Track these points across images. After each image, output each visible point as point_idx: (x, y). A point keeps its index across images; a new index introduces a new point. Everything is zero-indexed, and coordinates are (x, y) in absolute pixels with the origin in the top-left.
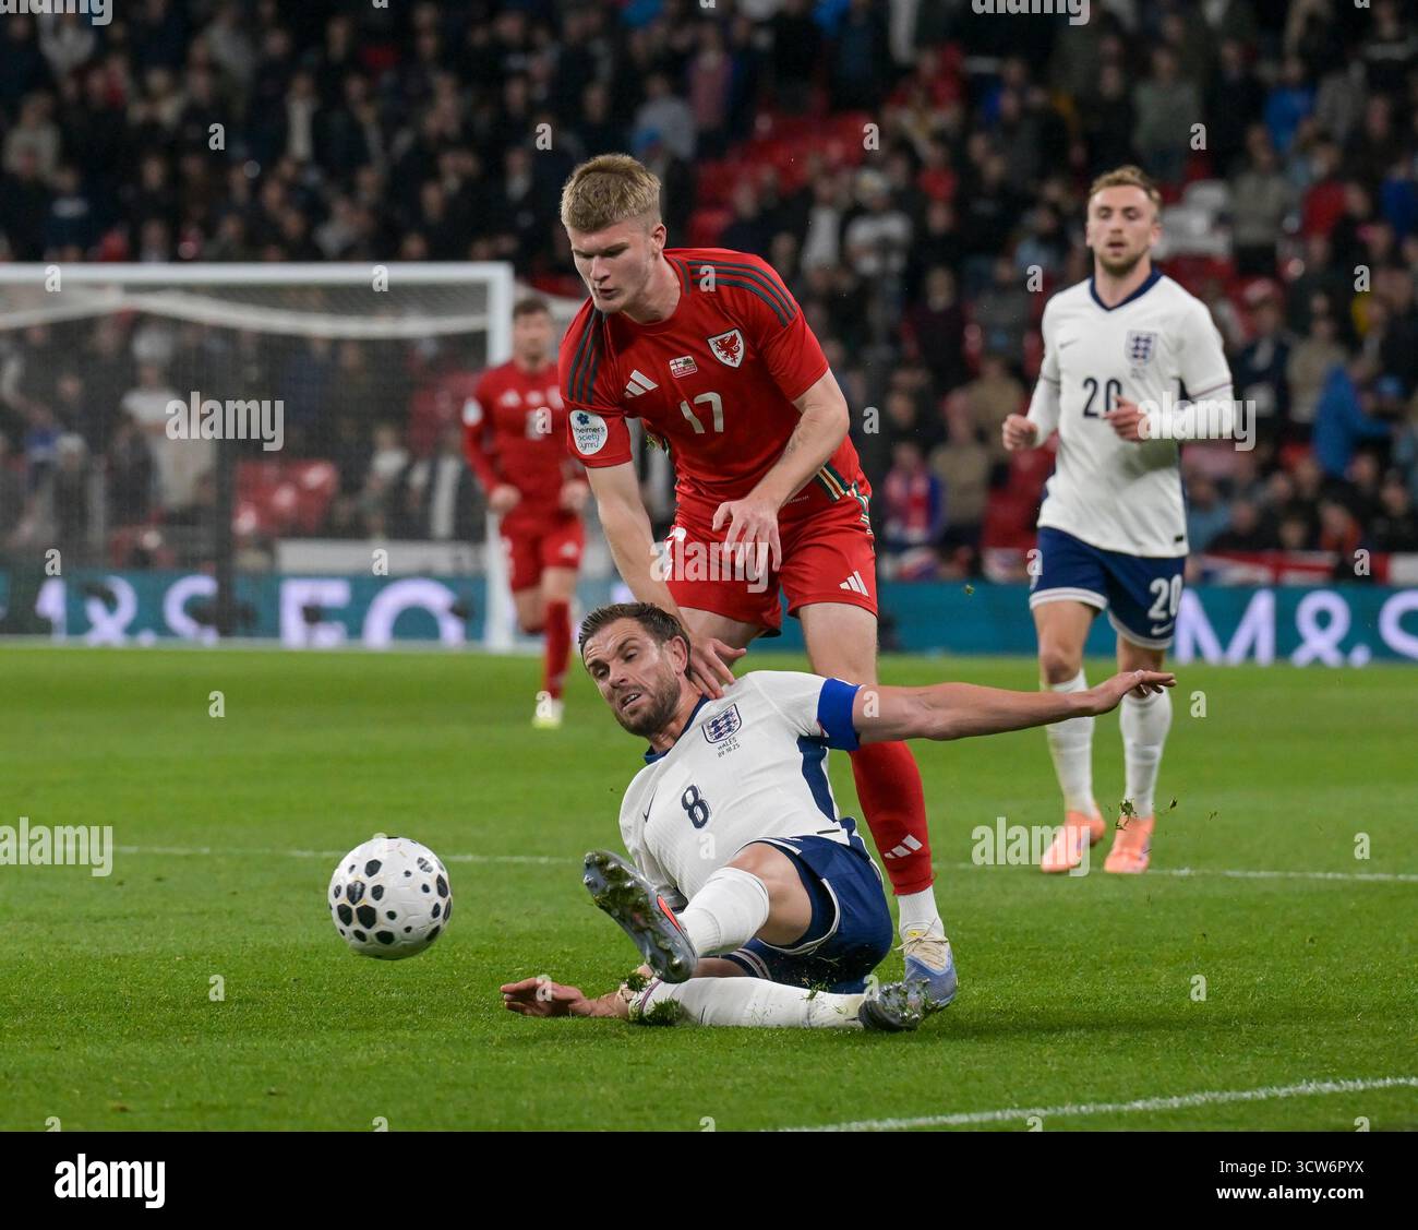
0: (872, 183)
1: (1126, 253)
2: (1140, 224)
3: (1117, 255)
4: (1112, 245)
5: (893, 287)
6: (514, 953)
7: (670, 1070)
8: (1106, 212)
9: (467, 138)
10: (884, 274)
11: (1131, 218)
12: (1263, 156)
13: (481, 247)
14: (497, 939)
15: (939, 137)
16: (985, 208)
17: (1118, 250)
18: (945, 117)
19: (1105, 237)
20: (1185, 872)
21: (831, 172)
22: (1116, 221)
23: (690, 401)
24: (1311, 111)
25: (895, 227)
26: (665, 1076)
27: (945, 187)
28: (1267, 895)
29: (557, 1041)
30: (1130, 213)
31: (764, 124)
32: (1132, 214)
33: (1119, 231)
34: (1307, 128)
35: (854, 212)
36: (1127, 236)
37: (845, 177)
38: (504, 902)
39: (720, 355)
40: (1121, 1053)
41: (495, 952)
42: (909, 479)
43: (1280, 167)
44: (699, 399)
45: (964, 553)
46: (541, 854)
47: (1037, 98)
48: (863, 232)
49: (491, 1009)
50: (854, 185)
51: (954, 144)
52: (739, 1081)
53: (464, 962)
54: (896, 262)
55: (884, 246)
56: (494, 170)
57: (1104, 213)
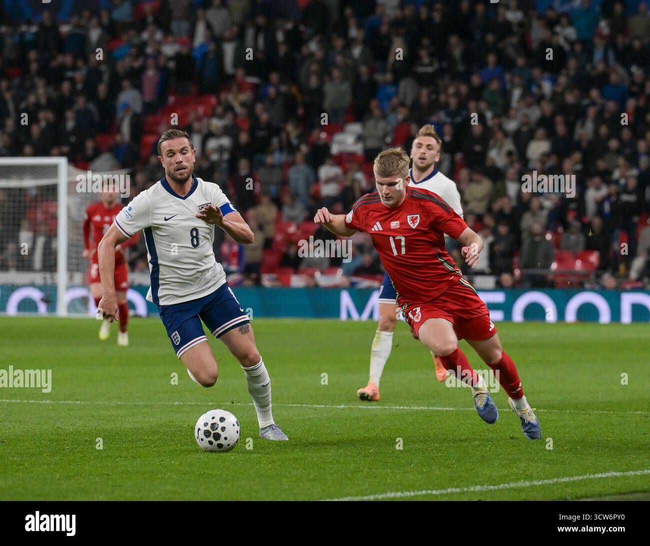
0: (216, 124)
1: (426, 162)
2: (432, 152)
3: (422, 163)
4: (421, 159)
5: (224, 166)
6: (66, 441)
7: (129, 489)
8: (420, 145)
9: (51, 105)
10: (220, 161)
11: (430, 149)
12: (377, 112)
13: (55, 151)
14: (59, 435)
15: (243, 104)
16: (261, 133)
17: (422, 161)
18: (245, 96)
19: (418, 155)
20: (342, 406)
21: (199, 119)
22: (423, 150)
23: (394, 237)
24: (396, 94)
25: (226, 141)
26: (127, 491)
27: (246, 125)
28: (376, 415)
29: (82, 477)
30: (429, 147)
31: (172, 99)
32: (430, 147)
33: (424, 154)
34: (395, 101)
35: (209, 135)
36: (427, 156)
37: (205, 121)
38: (62, 420)
39: (410, 222)
40: (314, 481)
41: (57, 440)
42: (231, 245)
43: (384, 116)
44: (397, 238)
45: (254, 276)
46: (77, 400)
47: (283, 88)
48: (212, 144)
49: (55, 464)
50: (209, 125)
51: (249, 107)
52: (157, 493)
53: (45, 445)
54: (226, 156)
55: (221, 149)
56: (61, 118)
57: (419, 146)
